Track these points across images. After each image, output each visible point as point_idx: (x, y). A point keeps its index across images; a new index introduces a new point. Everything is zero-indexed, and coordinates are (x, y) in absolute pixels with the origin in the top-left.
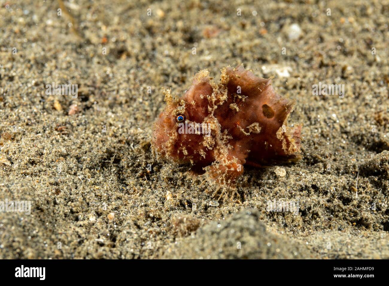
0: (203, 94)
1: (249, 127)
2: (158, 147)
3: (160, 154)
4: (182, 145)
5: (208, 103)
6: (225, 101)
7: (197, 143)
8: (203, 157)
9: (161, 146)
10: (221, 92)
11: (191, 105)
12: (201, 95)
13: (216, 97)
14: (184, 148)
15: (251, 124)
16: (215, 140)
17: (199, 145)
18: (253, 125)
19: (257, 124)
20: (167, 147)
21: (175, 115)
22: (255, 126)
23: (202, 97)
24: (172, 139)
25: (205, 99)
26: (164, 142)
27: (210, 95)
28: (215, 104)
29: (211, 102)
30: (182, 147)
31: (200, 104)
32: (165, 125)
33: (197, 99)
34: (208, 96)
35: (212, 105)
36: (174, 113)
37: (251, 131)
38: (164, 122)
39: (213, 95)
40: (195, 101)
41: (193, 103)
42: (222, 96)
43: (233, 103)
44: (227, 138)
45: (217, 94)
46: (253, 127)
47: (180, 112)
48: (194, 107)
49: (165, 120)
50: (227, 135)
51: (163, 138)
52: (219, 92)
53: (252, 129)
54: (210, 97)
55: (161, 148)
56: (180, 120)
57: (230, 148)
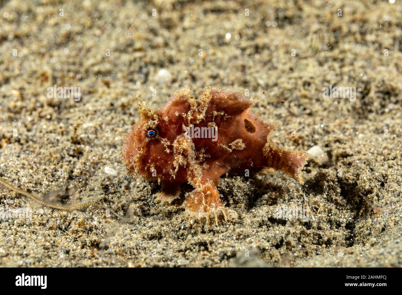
0: (179, 111)
1: (231, 144)
2: (127, 161)
3: (128, 168)
4: (150, 161)
5: (183, 120)
6: (203, 120)
7: (166, 162)
8: (173, 177)
9: (129, 160)
10: (198, 110)
11: (164, 121)
12: (176, 112)
13: (192, 115)
14: (152, 165)
15: (234, 140)
16: (187, 160)
17: (169, 164)
18: (236, 141)
19: (241, 140)
20: (135, 162)
21: (146, 130)
22: (238, 142)
23: (177, 114)
24: (139, 154)
25: (180, 117)
26: (132, 156)
27: (187, 113)
28: (191, 123)
29: (187, 120)
30: (151, 164)
31: (174, 120)
32: (135, 138)
33: (172, 116)
34: (183, 114)
35: (188, 123)
36: (145, 128)
37: (234, 147)
38: (134, 135)
39: (189, 113)
40: (169, 117)
41: (166, 119)
42: (200, 115)
43: (212, 121)
44: (203, 157)
45: (194, 112)
46: (236, 144)
47: (151, 126)
48: (167, 123)
49: (136, 133)
50: (203, 154)
51: (131, 152)
52: (197, 110)
53: (235, 146)
54: (185, 114)
55: (130, 163)
56: (151, 135)
57: (206, 167)
